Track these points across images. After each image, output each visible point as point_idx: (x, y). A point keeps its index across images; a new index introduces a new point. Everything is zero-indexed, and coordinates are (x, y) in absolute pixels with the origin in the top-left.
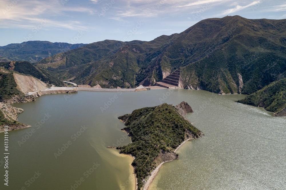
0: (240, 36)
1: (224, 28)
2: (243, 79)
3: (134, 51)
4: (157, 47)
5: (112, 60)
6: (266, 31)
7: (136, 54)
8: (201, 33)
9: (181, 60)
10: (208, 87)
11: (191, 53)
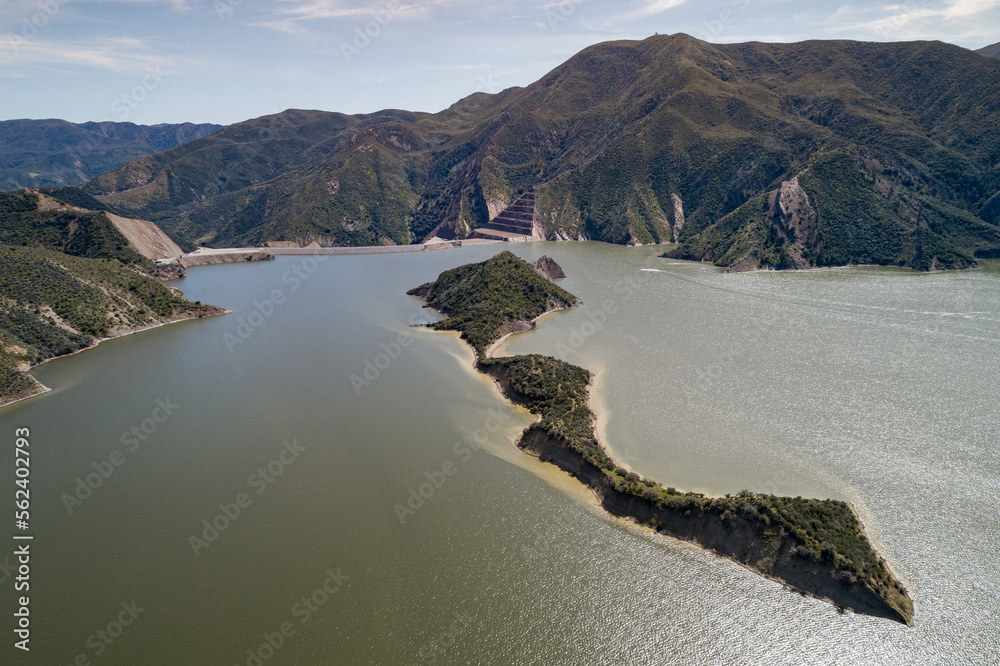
0: (682, 96)
1: (646, 72)
2: (683, 208)
3: (394, 146)
4: (462, 131)
5: (331, 173)
6: (755, 77)
7: (401, 156)
8: (586, 87)
9: (536, 166)
10: (604, 232)
11: (562, 146)
